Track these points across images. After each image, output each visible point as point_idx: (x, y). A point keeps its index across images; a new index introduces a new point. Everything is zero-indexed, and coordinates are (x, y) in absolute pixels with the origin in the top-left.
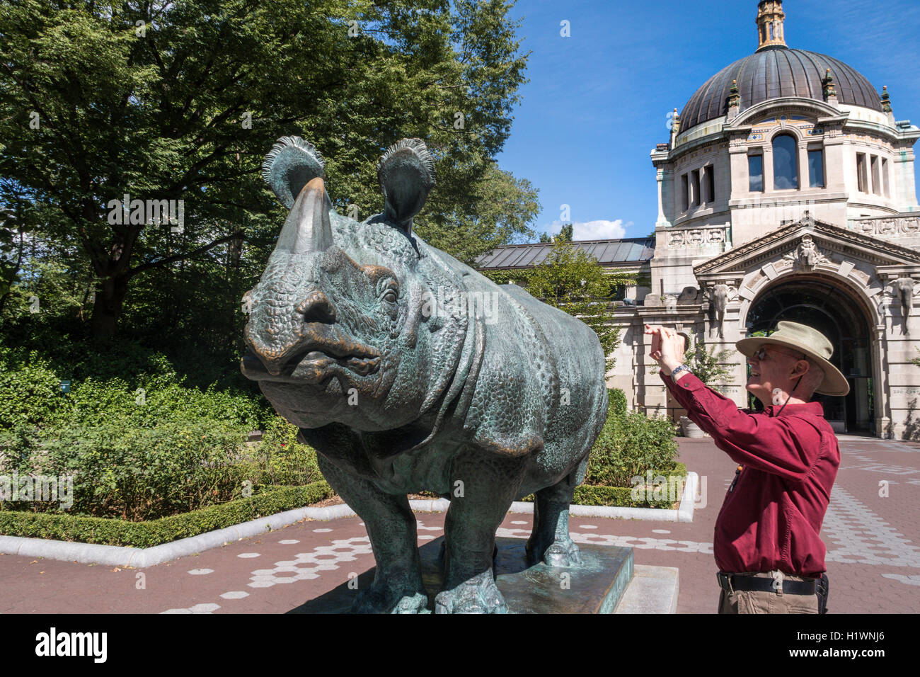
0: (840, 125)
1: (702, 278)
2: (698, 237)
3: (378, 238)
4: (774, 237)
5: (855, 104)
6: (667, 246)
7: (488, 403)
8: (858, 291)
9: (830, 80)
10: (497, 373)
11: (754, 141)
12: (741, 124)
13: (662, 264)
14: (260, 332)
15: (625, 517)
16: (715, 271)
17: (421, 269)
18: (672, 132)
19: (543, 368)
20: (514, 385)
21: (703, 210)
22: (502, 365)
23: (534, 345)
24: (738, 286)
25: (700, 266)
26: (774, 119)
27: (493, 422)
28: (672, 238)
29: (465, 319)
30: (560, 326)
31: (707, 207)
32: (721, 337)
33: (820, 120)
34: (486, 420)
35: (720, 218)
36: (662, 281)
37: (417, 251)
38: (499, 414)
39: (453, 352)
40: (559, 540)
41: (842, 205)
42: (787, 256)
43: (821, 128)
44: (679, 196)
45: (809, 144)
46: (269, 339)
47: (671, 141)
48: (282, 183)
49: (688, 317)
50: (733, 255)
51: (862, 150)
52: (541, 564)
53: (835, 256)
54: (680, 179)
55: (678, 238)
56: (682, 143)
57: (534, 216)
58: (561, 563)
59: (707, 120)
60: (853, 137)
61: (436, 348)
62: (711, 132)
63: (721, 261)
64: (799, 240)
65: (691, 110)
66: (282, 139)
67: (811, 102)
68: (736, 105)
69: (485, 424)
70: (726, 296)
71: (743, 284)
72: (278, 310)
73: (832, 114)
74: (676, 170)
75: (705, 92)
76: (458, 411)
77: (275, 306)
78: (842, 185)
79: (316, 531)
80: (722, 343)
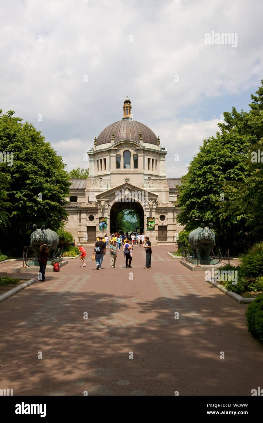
0: (143, 150)
1: (98, 199)
2: (100, 182)
5: (148, 143)
6: (90, 185)
11: (118, 153)
12: (114, 147)
13: (89, 191)
16: (102, 197)
18: (94, 144)
21: (103, 173)
24: (108, 202)
25: (98, 195)
26: (124, 146)
28: (92, 182)
36: (88, 197)
41: (142, 175)
44: (96, 167)
47: (94, 147)
49: (94, 210)
50: (107, 193)
51: (149, 157)
54: (96, 161)
56: (97, 149)
59: (105, 143)
60: (147, 153)
62: (106, 147)
63: (103, 194)
64: (125, 189)
67: (135, 142)
68: (113, 140)
75: (105, 133)
78: (142, 169)
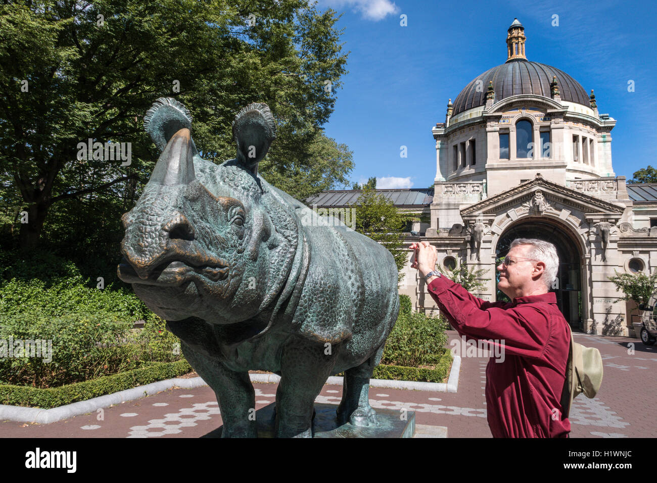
0: (562, 115)
1: (466, 218)
2: (464, 189)
3: (231, 177)
4: (516, 191)
5: (572, 101)
6: (442, 195)
7: (311, 304)
8: (572, 230)
9: (556, 84)
10: (319, 281)
11: (503, 123)
12: (495, 112)
13: (438, 207)
14: (133, 245)
15: (410, 388)
16: (475, 214)
17: (263, 202)
18: (447, 115)
19: (353, 279)
20: (331, 291)
21: (468, 171)
22: (322, 275)
23: (347, 261)
24: (491, 225)
25: (465, 210)
26: (517, 109)
27: (315, 318)
28: (446, 190)
29: (295, 240)
30: (366, 248)
31: (470, 168)
32: (479, 260)
33: (549, 111)
34: (309, 317)
35: (480, 176)
36: (438, 219)
37: (261, 188)
38: (319, 312)
39: (285, 265)
40: (362, 406)
41: (563, 170)
42: (525, 204)
43: (549, 117)
44: (451, 160)
45: (541, 127)
46: (140, 251)
47: (446, 121)
48: (159, 132)
49: (456, 245)
50: (488, 203)
52: (348, 424)
53: (558, 205)
55: (450, 189)
56: (454, 123)
57: (350, 170)
58: (363, 423)
59: (471, 108)
60: (571, 124)
61: (273, 262)
62: (474, 116)
63: (479, 206)
64: (533, 194)
65: (461, 100)
66: (160, 99)
67: (543, 99)
68: (491, 98)
69: (309, 319)
70: (482, 231)
71: (495, 223)
72: (148, 229)
73: (557, 107)
74: (449, 141)
75: (470, 89)
76: (289, 309)
77: (146, 225)
78: (563, 157)
79: (181, 396)
80: (479, 264)
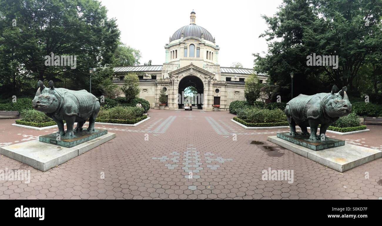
0: (204, 44)
1: (170, 76)
2: (173, 66)
5: (207, 40)
6: (166, 67)
8: (201, 80)
9: (203, 34)
11: (185, 45)
12: (183, 41)
13: (164, 72)
16: (173, 74)
25: (169, 73)
26: (190, 41)
31: (175, 59)
35: (178, 62)
36: (163, 75)
41: (203, 61)
42: (188, 72)
43: (199, 44)
44: (170, 56)
45: (197, 47)
49: (167, 84)
51: (208, 50)
53: (197, 73)
54: (170, 52)
56: (171, 44)
59: (176, 40)
64: (190, 69)
67: (198, 38)
68: (182, 37)
70: (174, 80)
71: (178, 77)
73: (202, 41)
78: (203, 57)
80: (173, 90)
